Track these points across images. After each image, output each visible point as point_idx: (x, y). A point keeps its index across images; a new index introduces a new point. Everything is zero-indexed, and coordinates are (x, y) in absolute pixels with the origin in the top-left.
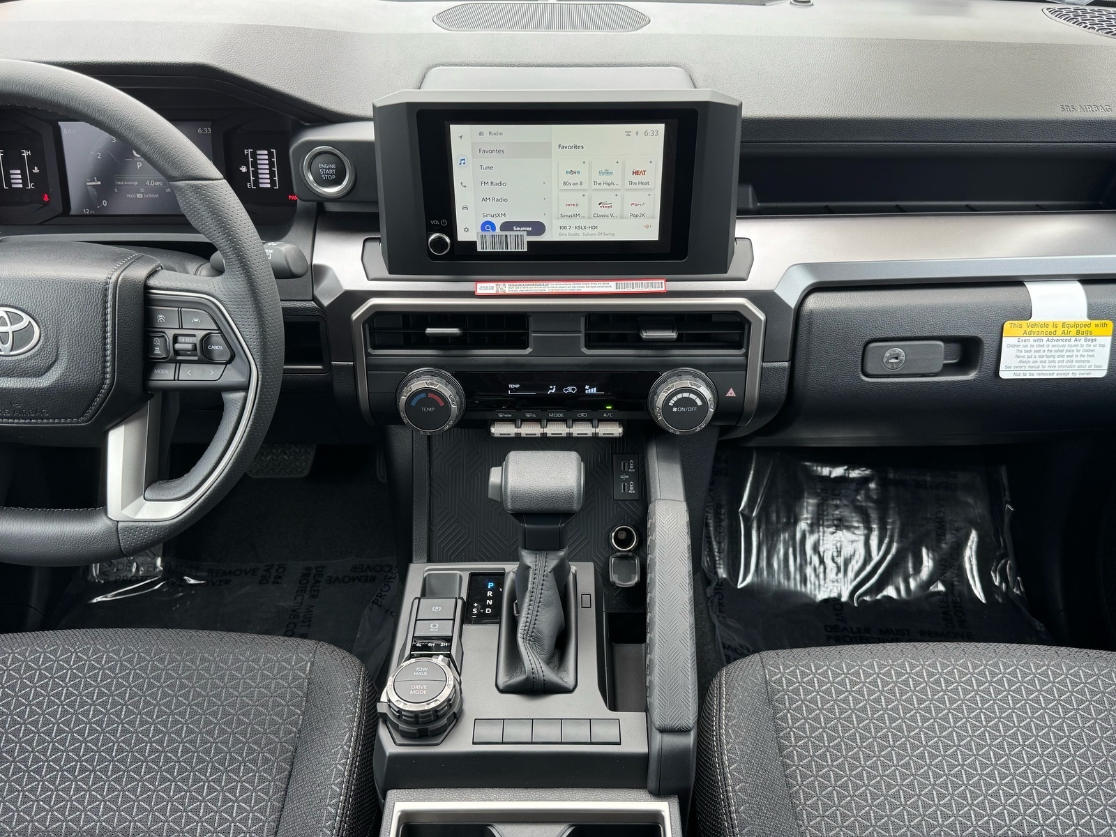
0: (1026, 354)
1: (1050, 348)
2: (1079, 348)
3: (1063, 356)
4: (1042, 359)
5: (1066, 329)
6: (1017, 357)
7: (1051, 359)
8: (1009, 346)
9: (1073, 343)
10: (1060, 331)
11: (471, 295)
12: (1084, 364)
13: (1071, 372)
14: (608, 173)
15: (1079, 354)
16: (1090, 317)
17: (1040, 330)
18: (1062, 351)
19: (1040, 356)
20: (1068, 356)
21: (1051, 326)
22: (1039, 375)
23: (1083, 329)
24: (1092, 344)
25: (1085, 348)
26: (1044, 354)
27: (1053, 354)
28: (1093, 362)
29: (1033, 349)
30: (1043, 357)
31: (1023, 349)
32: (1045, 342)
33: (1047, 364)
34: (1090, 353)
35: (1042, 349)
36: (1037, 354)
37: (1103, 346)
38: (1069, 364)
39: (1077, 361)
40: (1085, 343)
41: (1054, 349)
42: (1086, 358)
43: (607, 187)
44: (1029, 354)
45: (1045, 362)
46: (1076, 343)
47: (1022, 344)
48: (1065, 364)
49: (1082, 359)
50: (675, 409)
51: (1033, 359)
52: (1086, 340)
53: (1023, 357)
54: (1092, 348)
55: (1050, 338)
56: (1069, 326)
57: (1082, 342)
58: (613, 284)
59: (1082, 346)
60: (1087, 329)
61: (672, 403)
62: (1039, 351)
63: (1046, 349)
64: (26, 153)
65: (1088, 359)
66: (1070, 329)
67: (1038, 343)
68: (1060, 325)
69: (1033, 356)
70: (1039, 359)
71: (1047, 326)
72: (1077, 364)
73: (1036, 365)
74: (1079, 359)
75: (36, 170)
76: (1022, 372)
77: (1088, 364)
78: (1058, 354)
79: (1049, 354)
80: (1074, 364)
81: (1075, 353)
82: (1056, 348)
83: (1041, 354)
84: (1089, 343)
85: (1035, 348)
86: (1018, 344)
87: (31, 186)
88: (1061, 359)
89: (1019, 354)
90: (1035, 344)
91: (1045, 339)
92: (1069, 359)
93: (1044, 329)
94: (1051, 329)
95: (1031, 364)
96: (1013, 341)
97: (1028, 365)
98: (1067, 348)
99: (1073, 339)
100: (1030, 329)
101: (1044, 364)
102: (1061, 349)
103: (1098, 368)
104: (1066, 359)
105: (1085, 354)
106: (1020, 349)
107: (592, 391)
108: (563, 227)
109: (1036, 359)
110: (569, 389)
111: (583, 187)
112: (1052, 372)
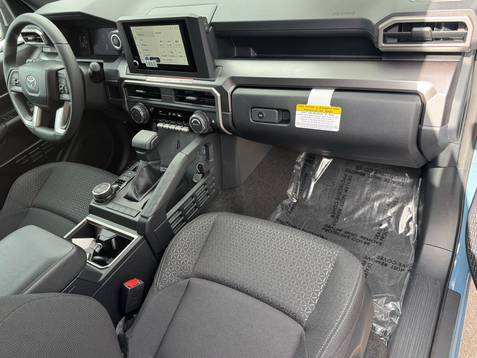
0: (305, 118)
1: (315, 117)
2: (327, 118)
3: (320, 121)
4: (311, 121)
5: (321, 109)
6: (302, 119)
7: (315, 121)
8: (298, 114)
9: (324, 115)
10: (319, 110)
11: (145, 80)
12: (329, 125)
13: (324, 128)
14: (169, 42)
15: (327, 120)
16: (332, 104)
17: (311, 109)
18: (320, 119)
19: (311, 120)
20: (322, 121)
21: (315, 107)
22: (310, 127)
23: (328, 110)
24: (332, 117)
25: (329, 118)
26: (312, 119)
27: (316, 119)
28: (333, 124)
29: (308, 116)
30: (312, 120)
31: (304, 116)
32: (312, 114)
33: (314, 123)
34: (332, 121)
35: (311, 117)
36: (310, 119)
37: (337, 118)
38: (322, 124)
39: (326, 123)
40: (329, 116)
41: (316, 117)
42: (330, 123)
43: (170, 46)
44: (307, 118)
45: (313, 122)
46: (325, 116)
47: (303, 114)
48: (321, 124)
49: (328, 123)
50: (193, 124)
51: (308, 121)
52: (329, 115)
53: (304, 119)
54: (332, 118)
55: (315, 113)
56: (322, 108)
57: (328, 115)
58: (179, 79)
59: (328, 117)
60: (330, 110)
61: (192, 122)
62: (310, 118)
63: (313, 117)
64: (84, 37)
65: (331, 123)
66: (323, 110)
67: (310, 114)
68: (319, 108)
69: (308, 119)
70: (310, 121)
71: (313, 107)
72: (326, 125)
73: (309, 123)
74: (327, 122)
75: (86, 42)
76: (304, 126)
77: (331, 125)
78: (318, 119)
79: (314, 119)
80: (325, 124)
81: (325, 120)
82: (317, 117)
83: (311, 119)
84: (331, 116)
85: (309, 116)
86: (302, 114)
87: (86, 47)
88: (320, 122)
89: (302, 118)
90: (309, 114)
91: (313, 113)
92: (323, 122)
93: (312, 109)
94: (315, 109)
95: (307, 123)
96: (300, 112)
97: (306, 123)
98: (321, 117)
99: (324, 114)
100: (307, 108)
101: (312, 123)
102: (319, 117)
103: (335, 127)
104: (321, 122)
105: (330, 121)
106: (303, 116)
107: (179, 116)
108: (164, 60)
109: (309, 121)
110: (174, 114)
111: (165, 46)
112: (316, 127)
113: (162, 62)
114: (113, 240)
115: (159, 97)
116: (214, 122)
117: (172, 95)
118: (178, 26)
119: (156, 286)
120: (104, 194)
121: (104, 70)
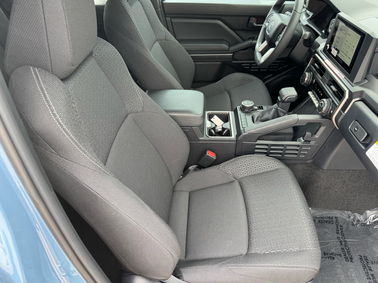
0: (375, 153)
6: (373, 152)
8: (374, 147)
11: (323, 60)
22: (373, 161)
43: (349, 47)
50: (320, 104)
53: (374, 153)
58: (339, 72)
61: (321, 102)
69: (376, 155)
86: (376, 148)
89: (374, 151)
95: (374, 157)
97: (373, 156)
106: (376, 150)
107: (321, 94)
108: (341, 54)
109: (376, 156)
110: (320, 92)
111: (347, 46)
112: (376, 164)
113: (339, 56)
114: (226, 130)
115: (322, 75)
116: (332, 112)
117: (327, 79)
118: (360, 36)
119: (220, 166)
120: (246, 107)
121: (315, 41)
